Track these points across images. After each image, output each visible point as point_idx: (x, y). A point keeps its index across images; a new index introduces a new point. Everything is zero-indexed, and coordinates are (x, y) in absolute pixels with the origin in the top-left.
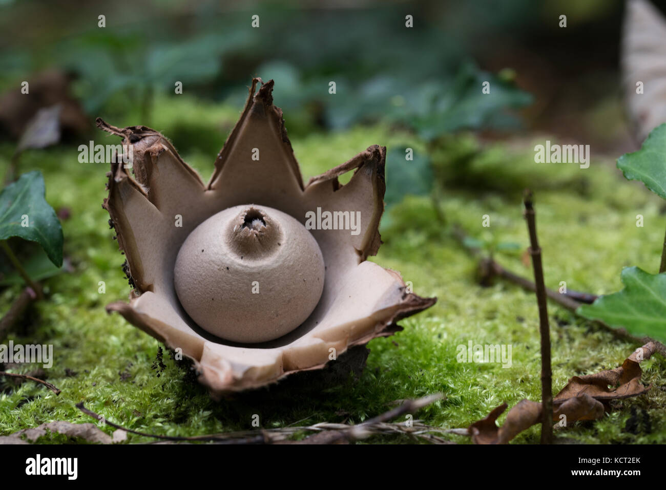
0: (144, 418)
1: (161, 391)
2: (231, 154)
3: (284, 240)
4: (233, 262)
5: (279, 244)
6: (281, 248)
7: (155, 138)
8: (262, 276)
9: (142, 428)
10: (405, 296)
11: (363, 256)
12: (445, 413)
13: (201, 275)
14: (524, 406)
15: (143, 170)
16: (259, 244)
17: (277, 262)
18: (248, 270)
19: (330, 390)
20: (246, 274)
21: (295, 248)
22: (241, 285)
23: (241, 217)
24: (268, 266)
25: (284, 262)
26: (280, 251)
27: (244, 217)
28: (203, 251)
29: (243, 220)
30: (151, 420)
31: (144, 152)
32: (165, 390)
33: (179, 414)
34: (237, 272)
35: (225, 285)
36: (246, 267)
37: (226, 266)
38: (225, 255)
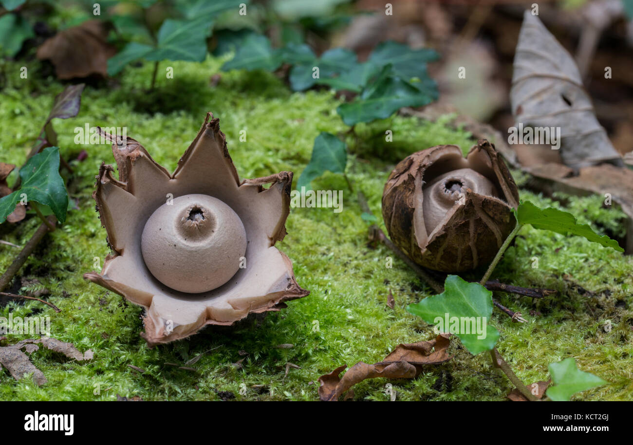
0: (108, 342)
1: (124, 320)
2: (190, 158)
3: (217, 229)
4: (179, 241)
5: (213, 232)
6: (214, 234)
7: (135, 146)
8: (198, 253)
9: (106, 350)
10: (289, 286)
11: (273, 241)
12: (314, 358)
13: (157, 246)
14: (358, 368)
15: (125, 168)
16: (198, 231)
17: (210, 244)
18: (189, 249)
19: (239, 332)
20: (187, 251)
21: (224, 234)
22: (183, 258)
23: (187, 212)
24: (203, 247)
25: (215, 244)
26: (213, 236)
27: (189, 212)
28: (160, 229)
29: (188, 214)
30: (113, 344)
31: (126, 156)
32: (127, 319)
33: (134, 338)
34: (181, 249)
35: (172, 256)
36: (187, 246)
37: (174, 244)
38: (174, 235)
